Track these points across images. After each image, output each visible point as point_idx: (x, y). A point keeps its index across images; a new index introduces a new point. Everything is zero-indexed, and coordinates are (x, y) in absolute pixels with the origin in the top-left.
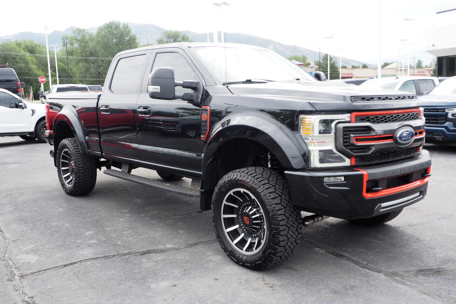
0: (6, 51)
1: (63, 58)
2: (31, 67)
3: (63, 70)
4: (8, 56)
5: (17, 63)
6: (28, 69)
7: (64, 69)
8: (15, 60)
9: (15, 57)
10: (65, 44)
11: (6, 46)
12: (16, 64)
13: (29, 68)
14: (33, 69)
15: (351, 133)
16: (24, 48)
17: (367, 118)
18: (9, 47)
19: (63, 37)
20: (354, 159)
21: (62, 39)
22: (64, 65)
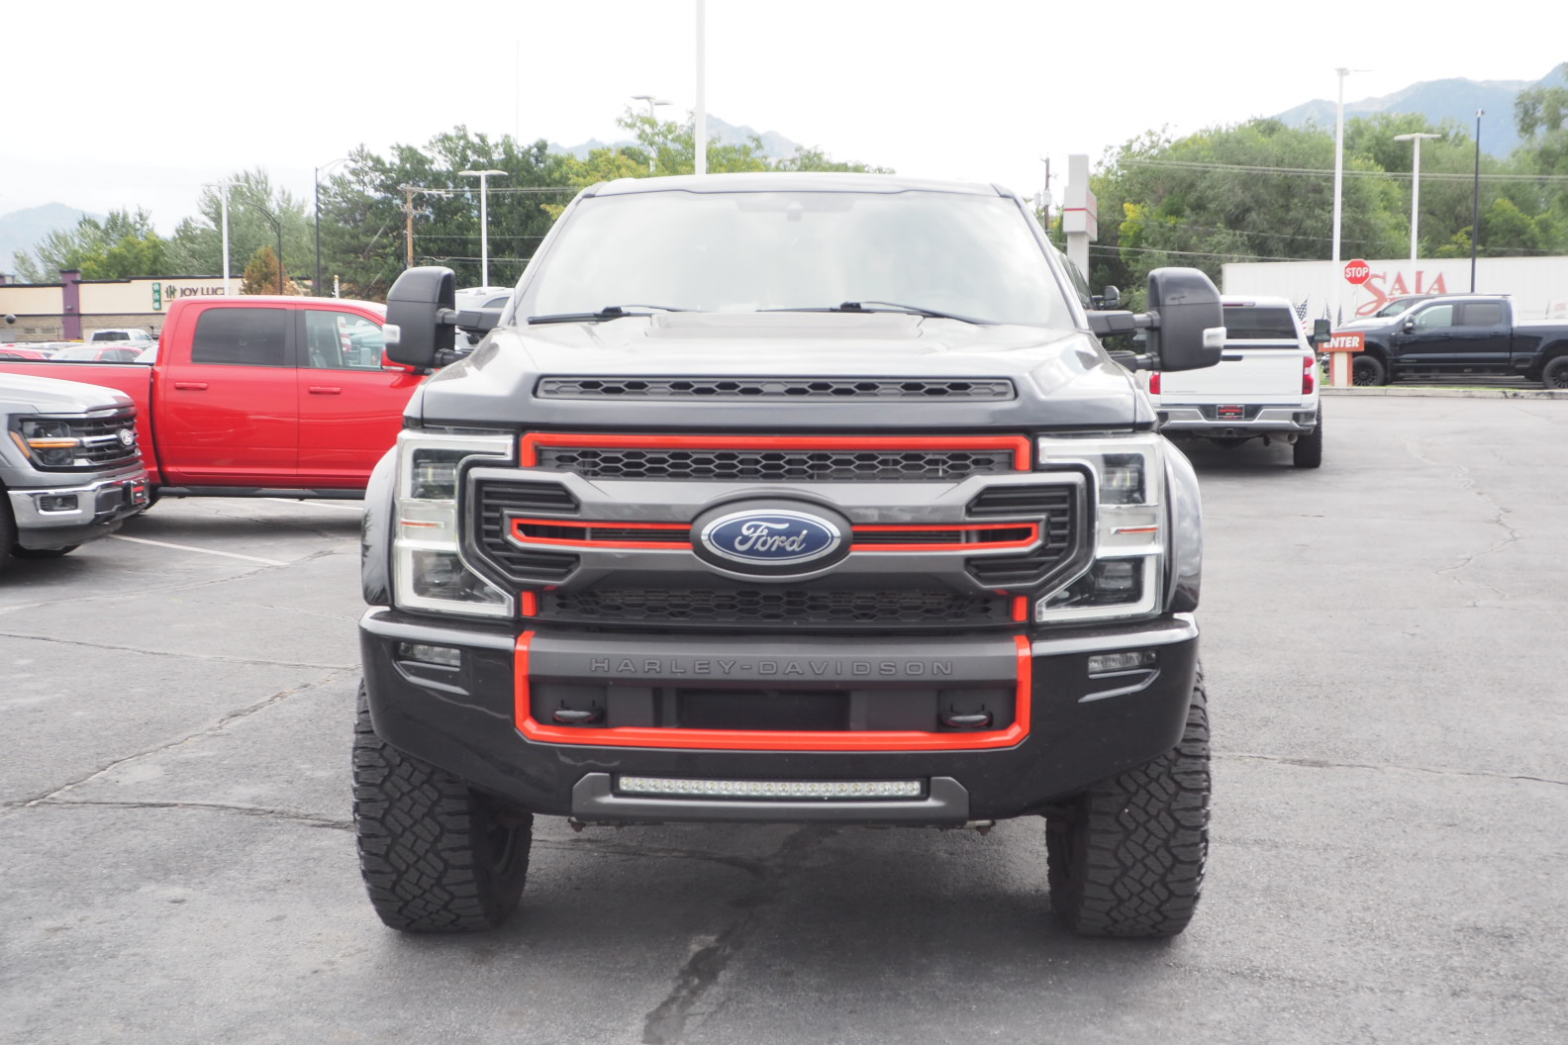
0: (1290, 165)
1: (1519, 184)
2: (1372, 222)
3: (1511, 231)
4: (1298, 182)
5: (1323, 209)
6: (1362, 231)
7: (1515, 226)
8: (1318, 196)
9: (1319, 185)
10: (1527, 126)
11: (1295, 144)
12: (1320, 211)
13: (1367, 224)
14: (1383, 230)
15: (507, 502)
16: (1368, 150)
17: (584, 455)
18: (1305, 146)
19: (1521, 96)
20: (527, 599)
21: (1516, 105)
22: (1515, 208)
